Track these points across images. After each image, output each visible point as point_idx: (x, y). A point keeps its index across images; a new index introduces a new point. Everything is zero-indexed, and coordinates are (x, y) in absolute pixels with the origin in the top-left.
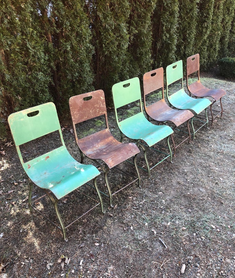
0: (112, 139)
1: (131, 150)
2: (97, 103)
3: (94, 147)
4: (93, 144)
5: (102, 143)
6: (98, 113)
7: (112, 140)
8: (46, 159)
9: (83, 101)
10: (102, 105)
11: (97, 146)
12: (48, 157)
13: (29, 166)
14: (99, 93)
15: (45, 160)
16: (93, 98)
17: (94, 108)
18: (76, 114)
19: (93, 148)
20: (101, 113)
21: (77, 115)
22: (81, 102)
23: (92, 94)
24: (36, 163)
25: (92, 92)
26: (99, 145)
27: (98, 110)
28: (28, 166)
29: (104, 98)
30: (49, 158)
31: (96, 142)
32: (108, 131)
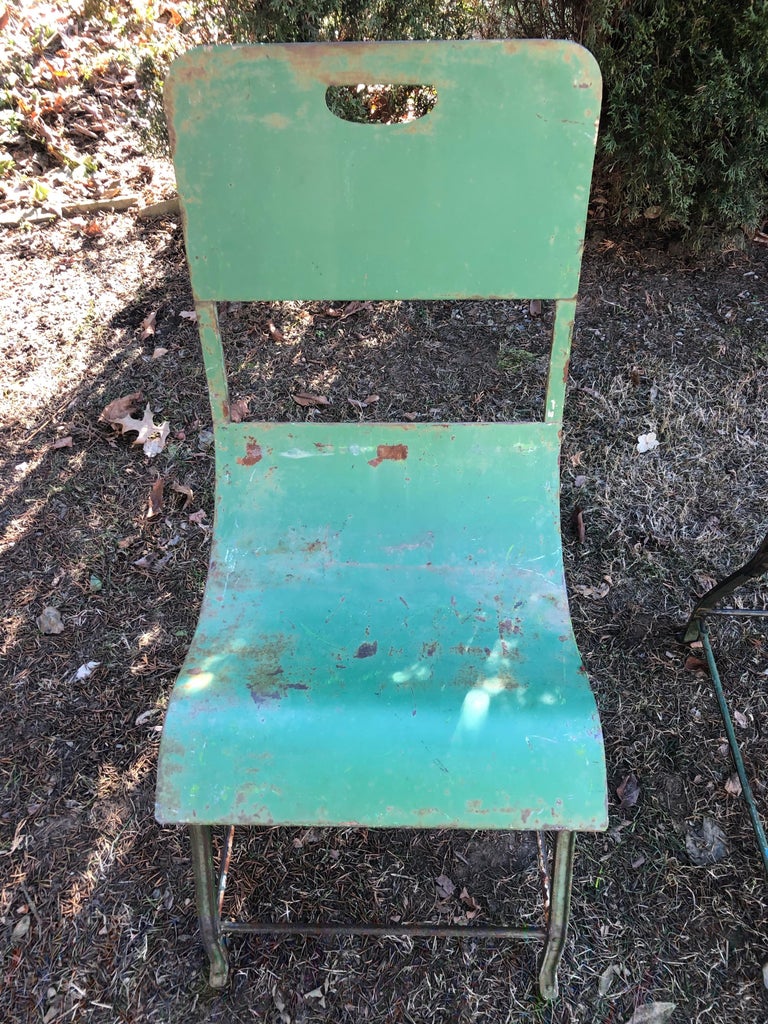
8: (380, 459)
12: (399, 452)
13: (255, 454)
15: (373, 463)
24: (302, 454)
28: (250, 447)
30: (401, 461)
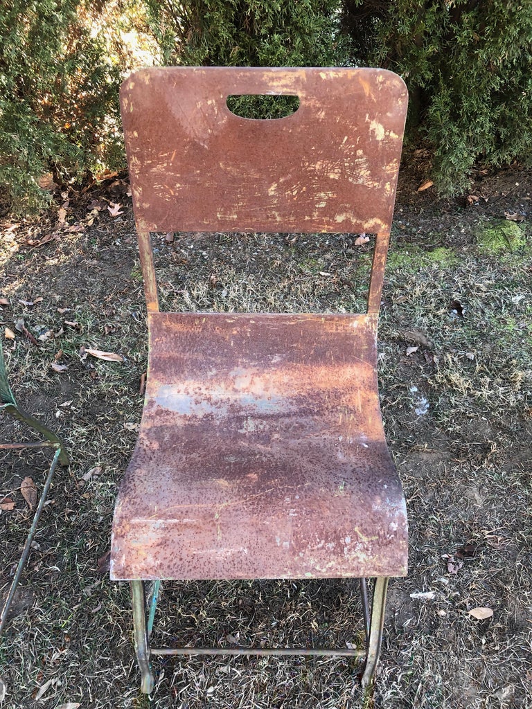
0: (357, 383)
1: (337, 538)
2: (333, 155)
3: (224, 377)
4: (231, 363)
5: (286, 379)
6: (324, 212)
7: (352, 388)
9: (224, 118)
10: (364, 172)
11: (242, 384)
14: (367, 89)
16: (308, 110)
17: (306, 178)
18: (161, 178)
19: (216, 386)
20: (347, 221)
21: (172, 186)
22: (208, 119)
23: (305, 88)
25: (302, 72)
26: (257, 379)
27: (329, 200)
29: (397, 137)
31: (252, 359)
32: (361, 330)
